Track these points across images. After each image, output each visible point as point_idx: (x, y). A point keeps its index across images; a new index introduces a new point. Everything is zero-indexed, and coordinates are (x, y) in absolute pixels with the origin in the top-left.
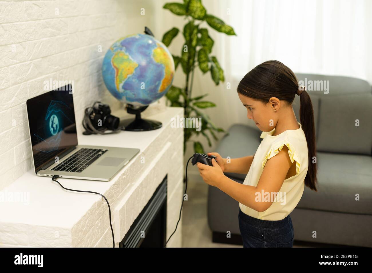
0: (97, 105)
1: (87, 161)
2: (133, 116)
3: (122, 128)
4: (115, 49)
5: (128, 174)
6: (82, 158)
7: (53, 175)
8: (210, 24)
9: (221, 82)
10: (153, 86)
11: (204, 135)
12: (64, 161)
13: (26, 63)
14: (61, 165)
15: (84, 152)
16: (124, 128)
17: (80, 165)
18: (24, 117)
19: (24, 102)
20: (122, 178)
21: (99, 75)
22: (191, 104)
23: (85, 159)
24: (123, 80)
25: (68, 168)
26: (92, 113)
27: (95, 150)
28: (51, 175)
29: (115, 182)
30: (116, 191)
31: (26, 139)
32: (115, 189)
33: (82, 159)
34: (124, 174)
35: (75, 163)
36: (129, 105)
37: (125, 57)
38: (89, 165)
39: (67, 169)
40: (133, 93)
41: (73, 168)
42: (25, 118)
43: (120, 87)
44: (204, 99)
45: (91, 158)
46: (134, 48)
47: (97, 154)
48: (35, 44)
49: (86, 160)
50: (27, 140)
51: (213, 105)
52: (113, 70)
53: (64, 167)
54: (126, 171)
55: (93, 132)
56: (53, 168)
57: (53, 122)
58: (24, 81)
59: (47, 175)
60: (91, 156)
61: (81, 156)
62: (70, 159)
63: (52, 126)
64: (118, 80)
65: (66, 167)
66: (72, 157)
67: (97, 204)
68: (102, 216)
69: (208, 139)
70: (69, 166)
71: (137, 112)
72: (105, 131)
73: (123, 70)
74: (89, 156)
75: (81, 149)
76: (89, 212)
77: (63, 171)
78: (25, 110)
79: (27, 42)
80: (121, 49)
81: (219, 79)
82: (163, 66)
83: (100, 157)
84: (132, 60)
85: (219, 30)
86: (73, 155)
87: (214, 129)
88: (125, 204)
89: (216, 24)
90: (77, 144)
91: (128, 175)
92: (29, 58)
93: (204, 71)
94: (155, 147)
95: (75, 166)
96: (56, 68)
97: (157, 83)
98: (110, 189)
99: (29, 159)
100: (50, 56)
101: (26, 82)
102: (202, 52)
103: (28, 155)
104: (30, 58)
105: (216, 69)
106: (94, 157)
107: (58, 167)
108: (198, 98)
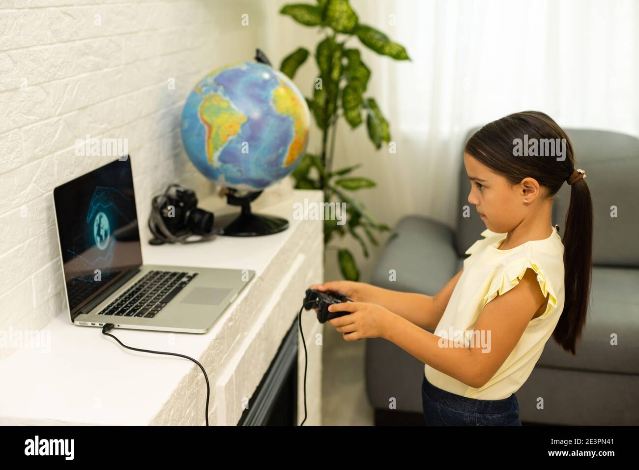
0: (173, 191)
1: (162, 296)
2: (237, 210)
3: (219, 231)
4: (204, 89)
5: (237, 317)
6: (153, 289)
7: (104, 324)
8: (364, 42)
9: (384, 144)
10: (273, 156)
11: (355, 236)
12: (121, 296)
13: (52, 121)
14: (116, 304)
15: (156, 278)
16: (222, 232)
17: (151, 304)
18: (49, 217)
19: (48, 192)
20: (228, 326)
21: (175, 137)
22: (332, 182)
23: (158, 291)
24: (221, 146)
25: (130, 309)
26: (165, 206)
27: (174, 274)
28: (100, 324)
29: (217, 336)
30: (219, 350)
31: (52, 259)
32: (217, 348)
33: (154, 292)
34: (230, 320)
35: (141, 300)
36: (230, 189)
37: (224, 105)
38: (166, 303)
39: (127, 311)
40: (238, 168)
41: (138, 309)
42: (51, 220)
43: (214, 159)
44: (354, 174)
45: (169, 290)
46: (239, 88)
47: (180, 282)
48: (67, 84)
49: (161, 294)
50: (55, 260)
51: (371, 184)
52: (202, 128)
53: (122, 308)
54: (234, 313)
55: (167, 240)
56: (102, 309)
57: (99, 226)
58: (48, 154)
59: (92, 324)
60: (168, 286)
61: (151, 286)
62: (131, 291)
63: (99, 234)
64: (211, 146)
65: (125, 309)
66: (134, 289)
67: (188, 379)
68: (196, 399)
69: (363, 244)
70: (131, 306)
71: (245, 202)
72: (187, 237)
73: (219, 127)
74: (166, 286)
75: (150, 273)
76: (176, 395)
77: (122, 315)
78: (51, 206)
79: (51, 82)
80: (216, 91)
81: (382, 138)
82: (291, 119)
83: (185, 286)
84: (236, 108)
85: (380, 51)
86: (136, 284)
87: (372, 225)
88: (234, 374)
89: (374, 41)
90: (141, 264)
91: (237, 320)
92: (56, 111)
93: (354, 124)
94: (279, 264)
95: (142, 306)
96: (104, 126)
97: (281, 151)
98: (209, 348)
99: (58, 295)
100: (92, 105)
101: (51, 155)
102: (350, 91)
103: (56, 287)
104: (59, 111)
105: (376, 121)
106: (174, 288)
107: (110, 308)
108: (343, 172)
